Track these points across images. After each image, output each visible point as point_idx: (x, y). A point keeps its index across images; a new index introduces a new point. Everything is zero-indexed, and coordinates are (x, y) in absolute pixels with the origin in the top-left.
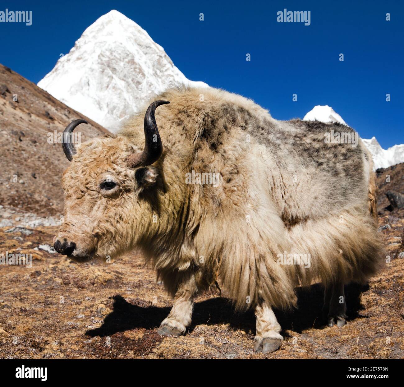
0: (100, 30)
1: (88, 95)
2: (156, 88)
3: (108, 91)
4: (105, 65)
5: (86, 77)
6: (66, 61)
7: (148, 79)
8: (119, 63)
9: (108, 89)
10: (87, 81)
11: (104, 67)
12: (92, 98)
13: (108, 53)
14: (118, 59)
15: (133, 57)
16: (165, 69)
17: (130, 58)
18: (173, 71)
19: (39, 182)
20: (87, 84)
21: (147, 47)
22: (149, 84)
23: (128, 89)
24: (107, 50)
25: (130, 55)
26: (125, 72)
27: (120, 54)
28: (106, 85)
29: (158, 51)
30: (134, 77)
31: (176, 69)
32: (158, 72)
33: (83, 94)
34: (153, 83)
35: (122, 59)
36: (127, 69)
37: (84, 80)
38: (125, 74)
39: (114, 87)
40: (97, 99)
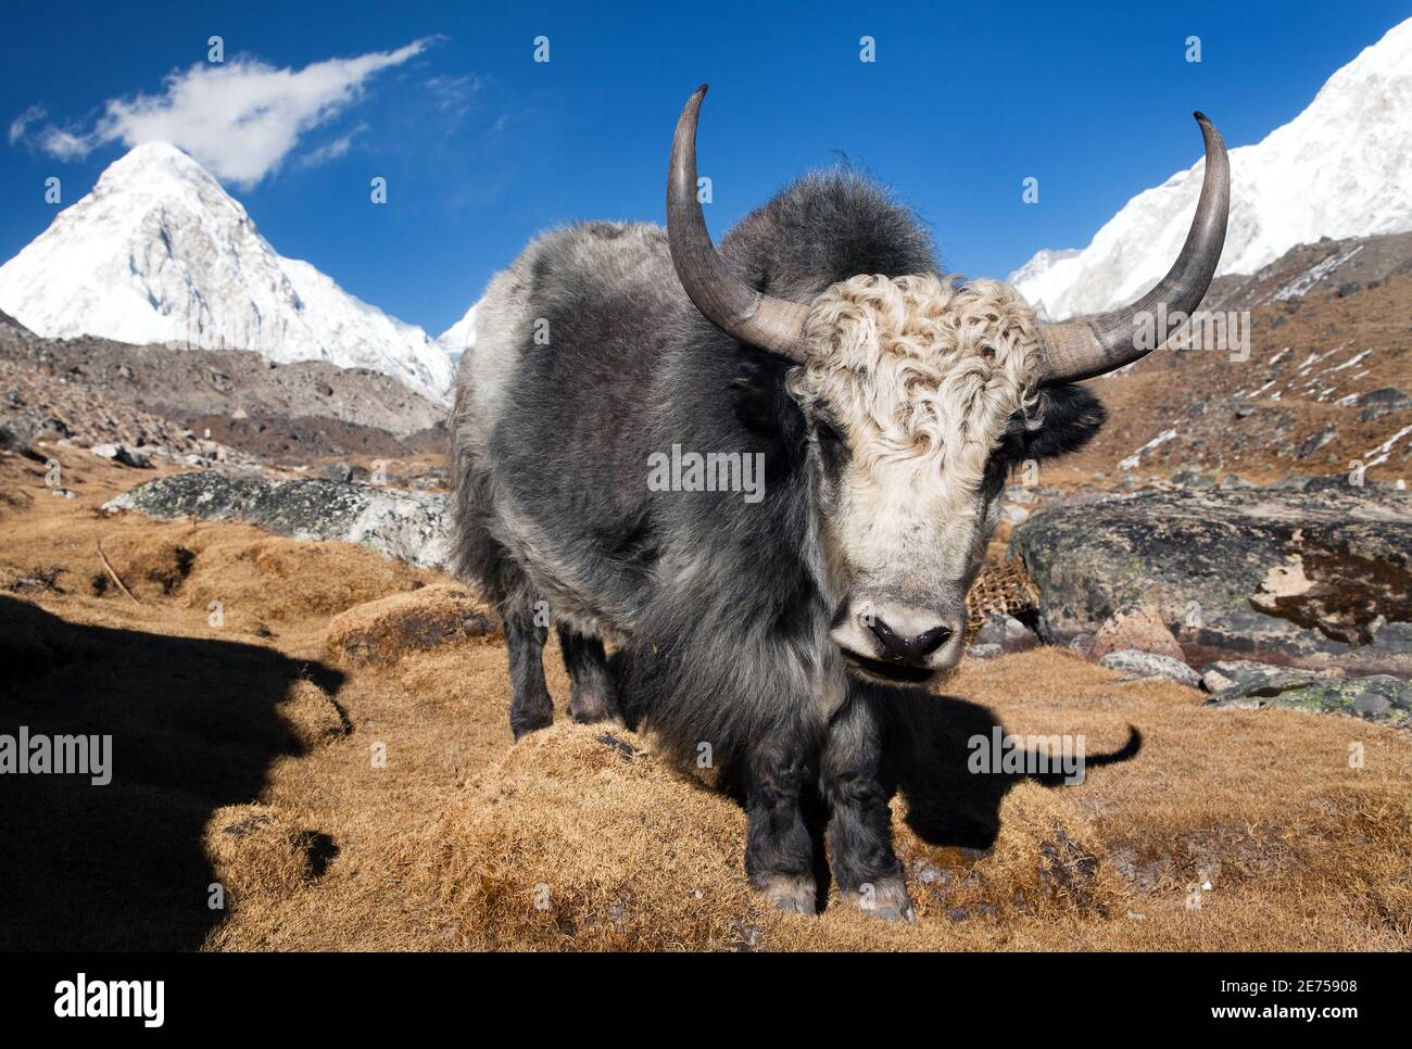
3: (161, 278)
8: (176, 232)
9: (160, 275)
13: (158, 216)
14: (175, 224)
15: (198, 221)
16: (247, 241)
17: (193, 224)
21: (218, 204)
24: (155, 209)
25: (193, 219)
26: (187, 246)
27: (177, 217)
28: (158, 268)
29: (235, 211)
30: (200, 255)
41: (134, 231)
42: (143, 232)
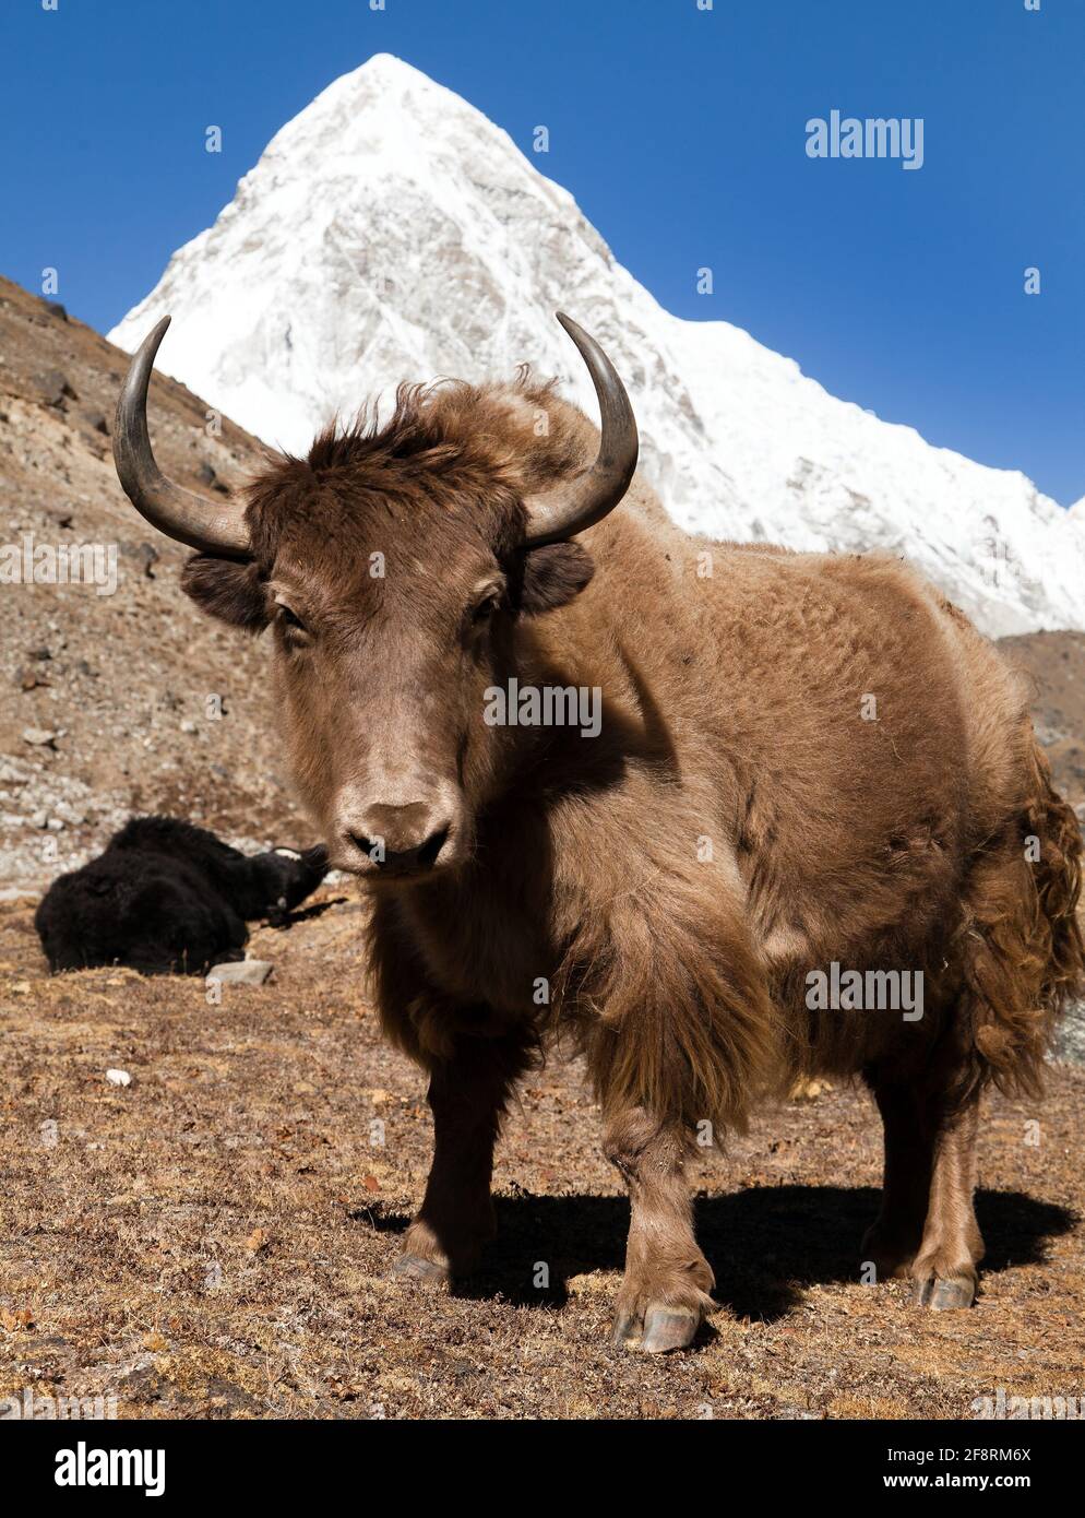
0: (329, 132)
1: (288, 385)
2: (545, 351)
3: (363, 368)
4: (350, 270)
5: (280, 316)
6: (203, 254)
7: (516, 319)
8: (404, 259)
9: (362, 360)
10: (286, 328)
11: (348, 276)
12: (302, 394)
13: (361, 222)
14: (400, 242)
15: (457, 232)
16: (580, 274)
17: (444, 238)
18: (611, 284)
19: (237, 726)
20: (284, 344)
21: (511, 193)
22: (520, 335)
23: (439, 359)
24: (356, 210)
25: (445, 227)
26: (428, 290)
27: (407, 223)
28: (355, 346)
29: (551, 207)
30: (460, 311)
31: (622, 275)
32: (554, 288)
33: (267, 381)
34: (533, 331)
35: (414, 244)
36: (434, 279)
37: (273, 327)
38: (428, 301)
39: (384, 353)
40: (321, 397)
41: (304, 261)
42: (325, 261)
